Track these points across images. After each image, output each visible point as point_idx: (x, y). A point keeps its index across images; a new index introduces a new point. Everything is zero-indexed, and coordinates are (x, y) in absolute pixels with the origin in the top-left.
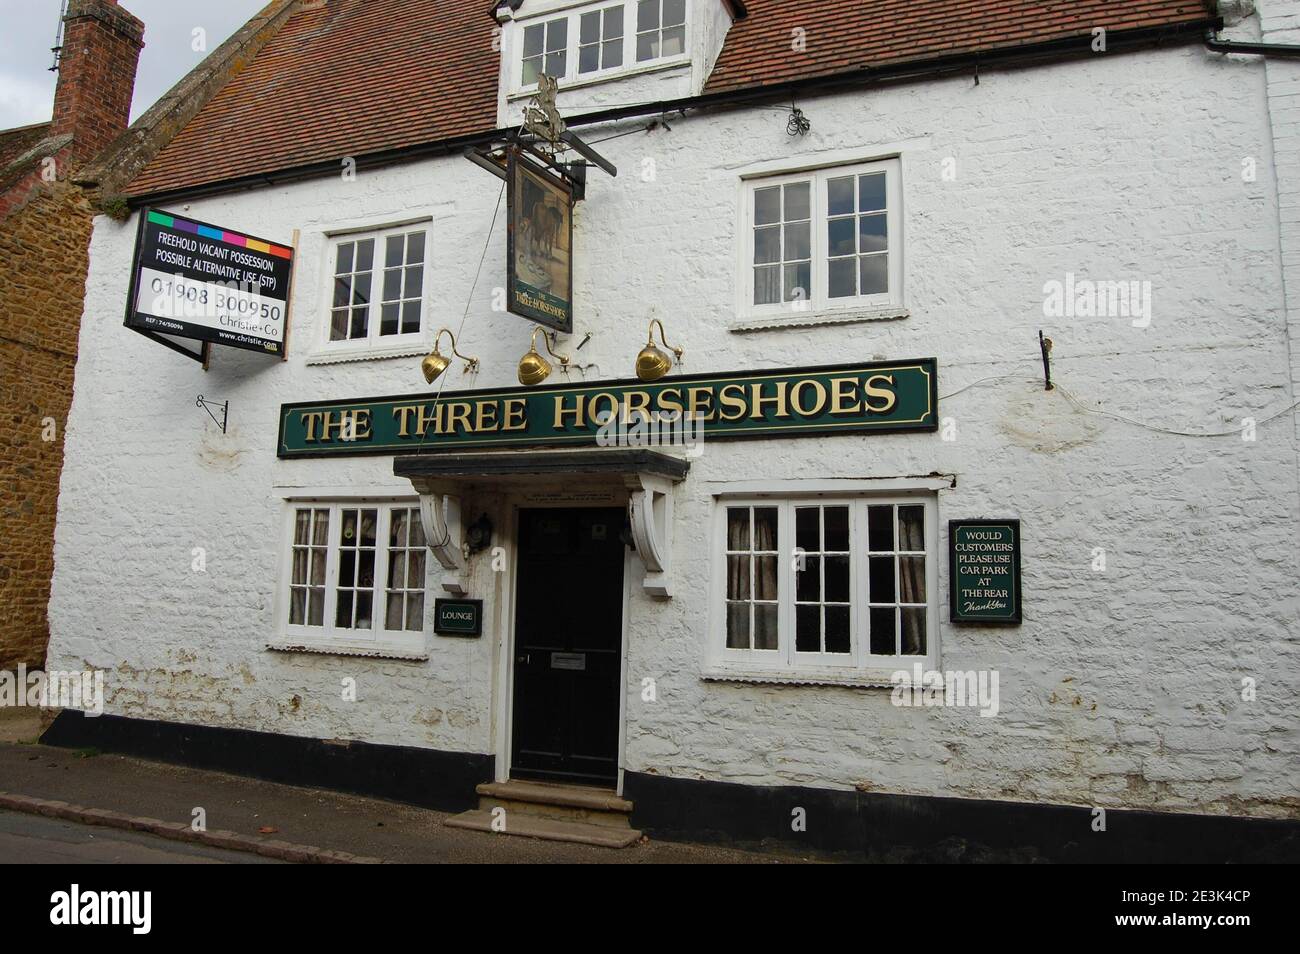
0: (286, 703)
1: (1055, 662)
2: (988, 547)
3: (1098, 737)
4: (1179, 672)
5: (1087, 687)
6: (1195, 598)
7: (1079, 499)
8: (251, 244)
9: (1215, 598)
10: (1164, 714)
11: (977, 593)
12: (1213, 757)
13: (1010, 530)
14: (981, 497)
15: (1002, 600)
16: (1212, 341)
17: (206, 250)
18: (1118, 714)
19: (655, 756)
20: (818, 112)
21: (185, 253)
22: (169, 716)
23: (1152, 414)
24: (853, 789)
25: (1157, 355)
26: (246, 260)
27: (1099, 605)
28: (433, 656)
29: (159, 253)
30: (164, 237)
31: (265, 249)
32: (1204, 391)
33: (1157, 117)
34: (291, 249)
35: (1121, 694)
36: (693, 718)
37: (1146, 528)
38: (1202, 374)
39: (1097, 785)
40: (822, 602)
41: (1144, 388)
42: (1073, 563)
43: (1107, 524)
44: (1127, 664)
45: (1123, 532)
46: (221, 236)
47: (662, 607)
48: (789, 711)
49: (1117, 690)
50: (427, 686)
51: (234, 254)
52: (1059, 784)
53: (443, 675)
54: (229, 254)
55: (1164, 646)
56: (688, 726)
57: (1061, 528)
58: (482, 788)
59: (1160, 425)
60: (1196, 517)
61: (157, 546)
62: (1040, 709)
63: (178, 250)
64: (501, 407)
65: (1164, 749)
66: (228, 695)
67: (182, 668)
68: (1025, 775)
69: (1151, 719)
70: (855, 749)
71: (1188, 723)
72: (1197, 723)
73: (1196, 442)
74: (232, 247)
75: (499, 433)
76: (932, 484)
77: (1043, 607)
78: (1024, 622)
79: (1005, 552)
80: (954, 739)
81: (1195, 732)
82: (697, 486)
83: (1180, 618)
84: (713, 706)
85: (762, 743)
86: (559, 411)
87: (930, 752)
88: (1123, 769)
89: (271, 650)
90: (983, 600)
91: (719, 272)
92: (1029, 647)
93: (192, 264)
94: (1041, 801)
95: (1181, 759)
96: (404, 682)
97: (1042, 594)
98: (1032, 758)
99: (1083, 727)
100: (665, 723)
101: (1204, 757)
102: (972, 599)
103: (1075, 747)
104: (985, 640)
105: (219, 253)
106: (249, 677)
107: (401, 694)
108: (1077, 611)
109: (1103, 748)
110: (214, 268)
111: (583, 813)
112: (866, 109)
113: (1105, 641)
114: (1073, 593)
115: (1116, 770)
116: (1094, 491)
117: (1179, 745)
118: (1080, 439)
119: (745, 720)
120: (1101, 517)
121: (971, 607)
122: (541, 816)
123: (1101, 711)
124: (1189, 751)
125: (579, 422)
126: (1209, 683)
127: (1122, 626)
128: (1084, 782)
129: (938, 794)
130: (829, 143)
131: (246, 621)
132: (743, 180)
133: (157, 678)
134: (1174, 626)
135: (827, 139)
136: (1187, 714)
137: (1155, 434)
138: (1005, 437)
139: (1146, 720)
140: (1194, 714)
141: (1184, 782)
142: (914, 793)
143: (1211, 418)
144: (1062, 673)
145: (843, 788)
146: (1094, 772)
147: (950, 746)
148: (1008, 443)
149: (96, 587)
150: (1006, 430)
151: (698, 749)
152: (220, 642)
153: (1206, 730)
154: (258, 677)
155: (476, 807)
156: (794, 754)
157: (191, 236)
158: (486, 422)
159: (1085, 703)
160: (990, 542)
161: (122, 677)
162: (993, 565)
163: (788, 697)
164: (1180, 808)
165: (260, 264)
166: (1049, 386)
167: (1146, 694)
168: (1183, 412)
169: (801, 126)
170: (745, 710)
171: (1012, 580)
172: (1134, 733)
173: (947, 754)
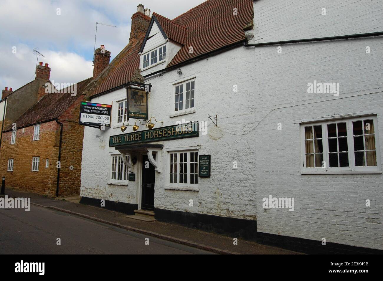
0: (110, 195)
1: (216, 185)
2: (205, 161)
3: (222, 201)
4: (235, 187)
5: (220, 190)
6: (238, 171)
7: (220, 150)
8: (102, 106)
9: (241, 171)
10: (232, 196)
11: (203, 171)
12: (240, 206)
13: (209, 157)
14: (205, 150)
15: (207, 172)
16: (243, 113)
17: (93, 108)
18: (225, 196)
19: (158, 204)
20: (184, 69)
21: (89, 109)
22: (95, 197)
23: (232, 130)
24: (185, 211)
25: (234, 118)
26: (101, 109)
27: (223, 173)
28: (129, 185)
29: (84, 110)
30: (85, 107)
31: (105, 106)
32: (241, 125)
33: (237, 63)
34: (111, 105)
35: (226, 192)
36: (163, 197)
37: (230, 156)
38: (240, 121)
39: (222, 211)
40: (183, 173)
41: (231, 125)
42: (219, 164)
43: (224, 155)
44: (227, 185)
45: (227, 157)
46: (96, 105)
47: (159, 174)
48: (176, 195)
49: (225, 191)
50: (128, 191)
51: (99, 108)
52: (216, 211)
53: (130, 189)
54: (98, 108)
55: (233, 182)
56: (163, 198)
57: (217, 156)
58: (135, 211)
59: (233, 133)
60: (238, 153)
61: (94, 165)
62: (213, 195)
63: (88, 109)
64: (138, 135)
65: (232, 204)
66: (103, 193)
67: (97, 188)
68: (211, 209)
69: (230, 197)
70: (186, 203)
71: (236, 198)
72: (237, 198)
73: (239, 136)
74: (98, 107)
75: (138, 140)
76: (198, 148)
77: (214, 173)
78: (211, 177)
79: (207, 162)
80: (200, 201)
81: (237, 200)
82: (165, 150)
83: (235, 175)
84: (166, 194)
85: (172, 202)
86: (146, 135)
87: (196, 204)
88: (225, 208)
89: (108, 184)
90: (204, 172)
91: (169, 105)
92: (211, 182)
93: (91, 111)
94: (213, 215)
95: (235, 206)
96: (125, 190)
97: (214, 171)
98: (212, 205)
99: (220, 199)
100: (159, 198)
101: (239, 206)
102: (202, 172)
103: (218, 203)
104: (205, 180)
105: (96, 108)
106: (106, 190)
107: (125, 192)
108: (219, 174)
109: (223, 204)
110: (95, 111)
111: (148, 216)
112: (191, 68)
113: (223, 180)
114: (218, 170)
115: (224, 208)
116: (223, 148)
117: (235, 203)
118: (221, 137)
119: (170, 197)
120: (223, 154)
121: (202, 174)
122: (143, 216)
123: (223, 196)
124: (236, 205)
125: (148, 138)
126: (240, 190)
127: (226, 177)
128: (219, 211)
129: (197, 213)
130: (186, 76)
131: (105, 179)
132: (174, 85)
133: (94, 190)
134: (234, 177)
135: (185, 75)
136: (236, 196)
137: (232, 135)
138: (209, 137)
139: (230, 198)
140: (237, 196)
141: (235, 211)
142: (194, 212)
143: (242, 131)
144: (216, 187)
145: (184, 211)
146: (221, 209)
147: (200, 203)
148: (209, 138)
149: (87, 173)
150: (210, 136)
151: (164, 203)
152: (102, 183)
153: (239, 200)
154: (107, 190)
155: (134, 215)
156: (177, 204)
157: (90, 106)
158: (136, 138)
159: (220, 194)
160: (205, 160)
161: (90, 190)
162: (206, 164)
163: (176, 192)
164: (235, 217)
165: (104, 109)
166: (216, 126)
167: (230, 192)
168: (237, 130)
169: (180, 73)
170: (170, 195)
171: (209, 168)
172: (228, 200)
173: (199, 204)
